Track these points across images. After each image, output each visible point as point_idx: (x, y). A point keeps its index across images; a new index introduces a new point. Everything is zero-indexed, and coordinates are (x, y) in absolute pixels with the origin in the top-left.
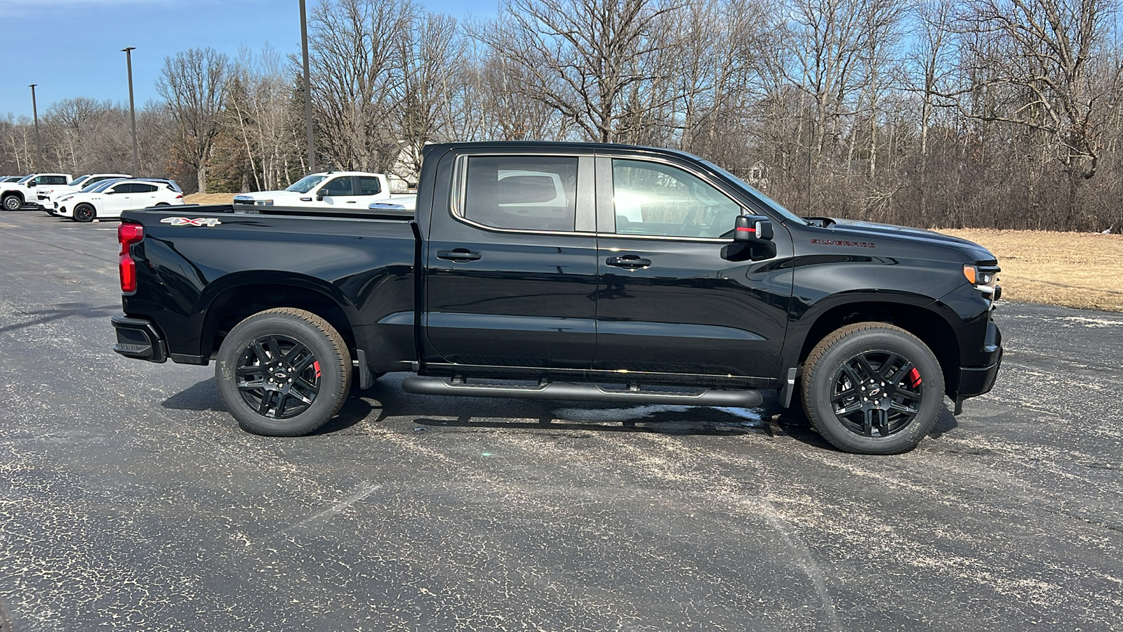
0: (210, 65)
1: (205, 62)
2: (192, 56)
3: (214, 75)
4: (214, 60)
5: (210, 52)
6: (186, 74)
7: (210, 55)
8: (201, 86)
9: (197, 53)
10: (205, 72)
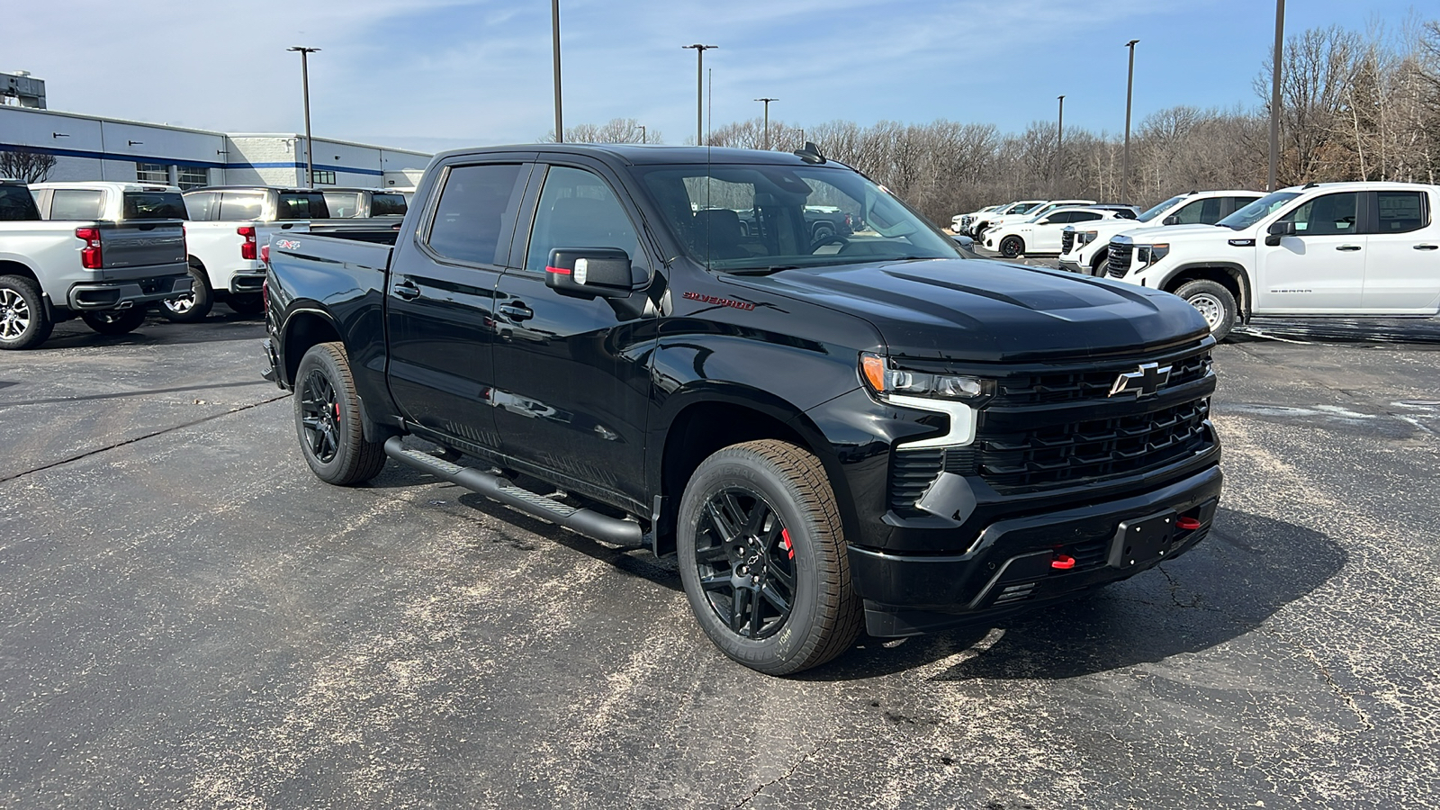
0: (1332, 49)
1: (1326, 47)
2: (1307, 39)
3: (1335, 63)
4: (1340, 40)
5: (1335, 31)
6: (1297, 64)
7: (1334, 34)
8: (1315, 79)
9: (1316, 35)
10: (1323, 59)
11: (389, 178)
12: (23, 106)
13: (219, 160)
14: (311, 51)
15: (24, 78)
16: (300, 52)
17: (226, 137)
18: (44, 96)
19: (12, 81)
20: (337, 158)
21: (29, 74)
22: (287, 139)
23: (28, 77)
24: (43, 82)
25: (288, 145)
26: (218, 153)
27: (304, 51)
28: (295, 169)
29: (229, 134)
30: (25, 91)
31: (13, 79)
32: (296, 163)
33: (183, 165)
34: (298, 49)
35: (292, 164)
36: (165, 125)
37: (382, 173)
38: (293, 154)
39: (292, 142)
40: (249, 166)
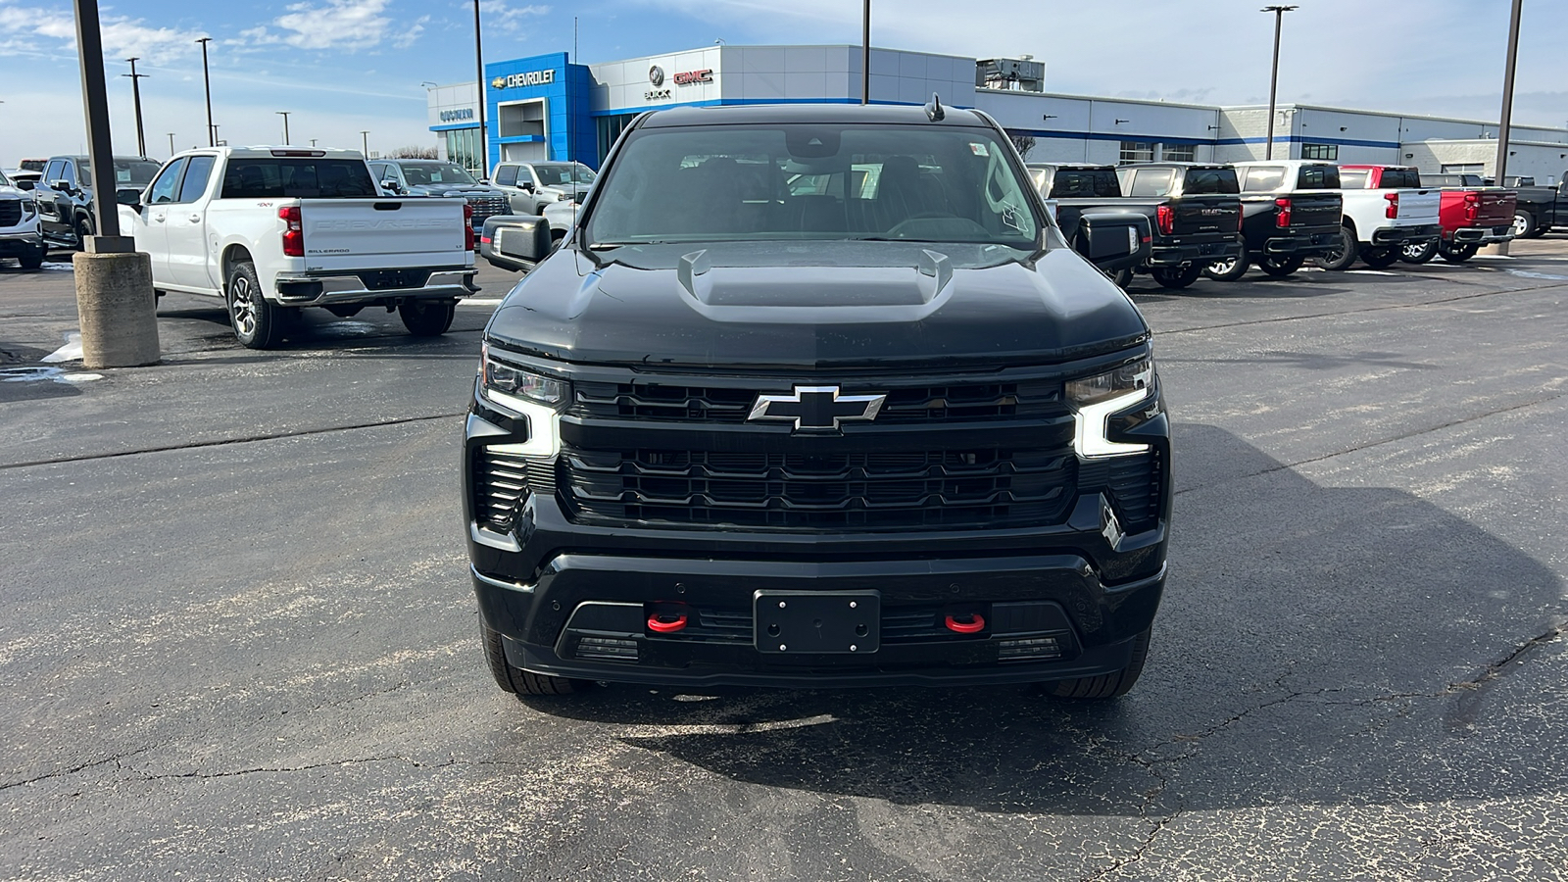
11: (1407, 150)
12: (1022, 90)
13: (1209, 136)
14: (1287, 9)
15: (1027, 62)
16: (1275, 12)
17: (1220, 111)
18: (1043, 79)
19: (1015, 65)
20: (1342, 129)
21: (1032, 57)
22: (1285, 110)
23: (1031, 60)
24: (1043, 64)
25: (1285, 116)
26: (1210, 128)
27: (1279, 10)
28: (1289, 143)
29: (1223, 108)
30: (1025, 75)
31: (1015, 64)
32: (1292, 137)
33: (1169, 142)
34: (1272, 9)
35: (1286, 138)
36: (1160, 101)
37: (1399, 146)
38: (1290, 127)
39: (1290, 114)
40: (1240, 141)
